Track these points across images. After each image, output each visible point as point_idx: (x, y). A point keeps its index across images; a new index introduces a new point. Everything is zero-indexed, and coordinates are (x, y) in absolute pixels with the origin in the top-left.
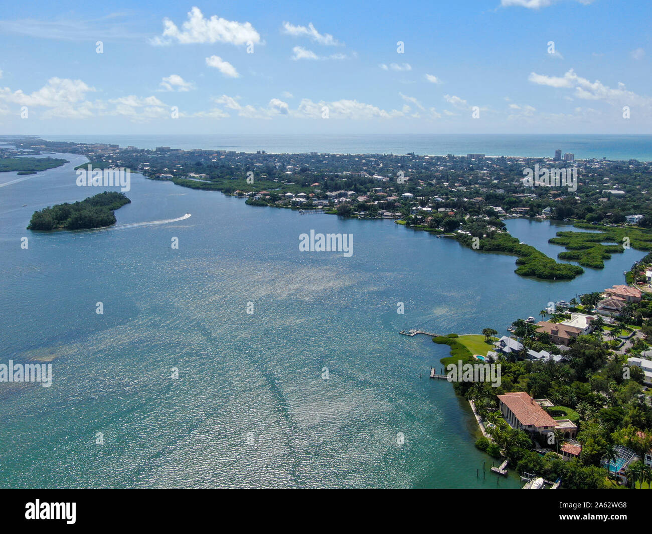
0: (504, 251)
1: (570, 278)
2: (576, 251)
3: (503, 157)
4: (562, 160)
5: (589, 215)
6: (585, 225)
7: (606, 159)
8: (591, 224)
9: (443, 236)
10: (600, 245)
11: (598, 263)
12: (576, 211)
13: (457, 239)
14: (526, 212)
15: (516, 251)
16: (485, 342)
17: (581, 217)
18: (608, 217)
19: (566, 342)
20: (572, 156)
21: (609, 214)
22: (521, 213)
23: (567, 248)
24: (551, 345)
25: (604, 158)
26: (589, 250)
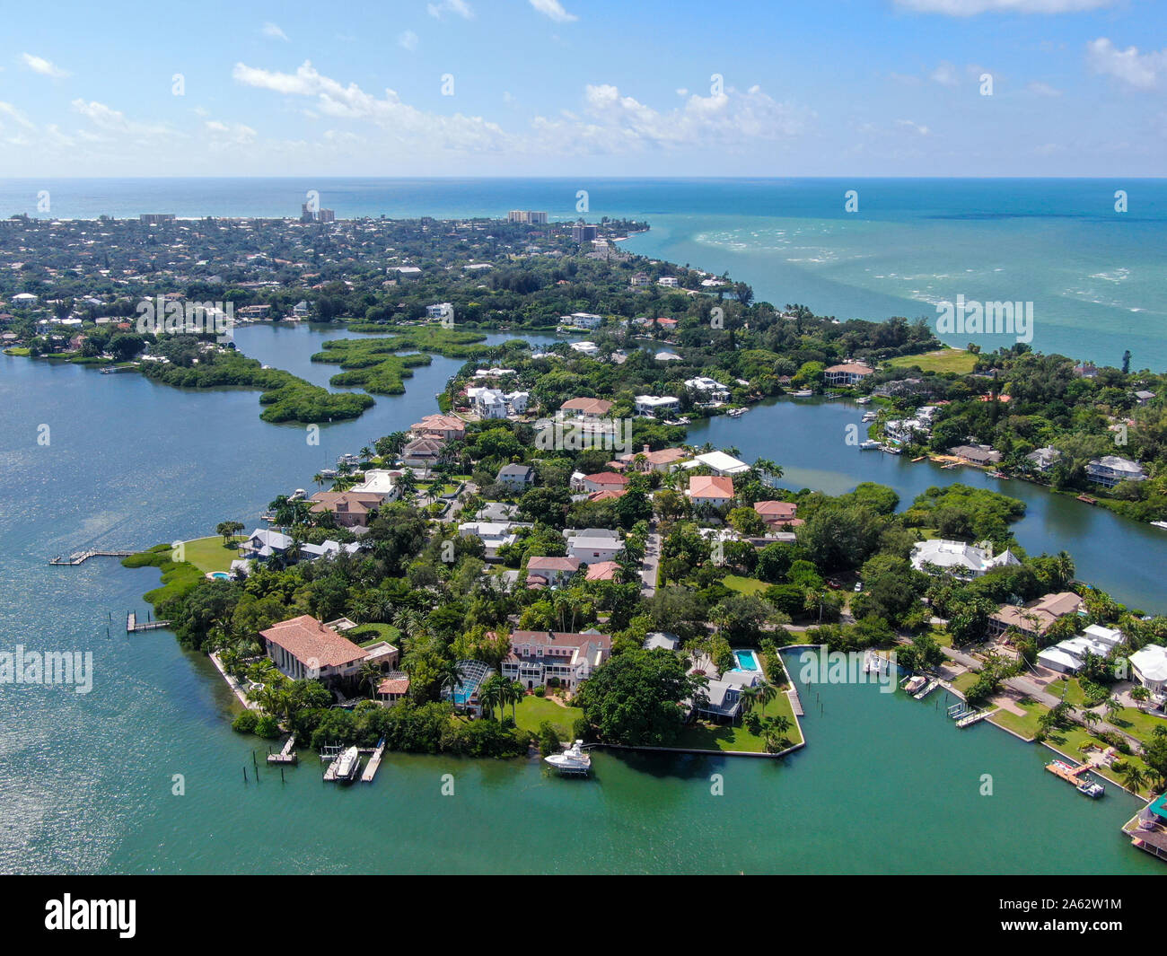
0: (236, 384)
1: (355, 416)
2: (359, 371)
3: (209, 218)
4: (316, 222)
5: (370, 310)
6: (367, 326)
7: (386, 217)
8: (376, 325)
9: (113, 369)
10: (395, 356)
11: (395, 385)
12: (349, 304)
13: (144, 371)
14: (266, 313)
15: (258, 382)
16: (225, 546)
17: (359, 314)
18: (400, 310)
19: (363, 520)
20: (331, 214)
21: (401, 305)
22: (256, 315)
23: (344, 367)
24: (339, 530)
25: (383, 216)
26: (379, 366)
